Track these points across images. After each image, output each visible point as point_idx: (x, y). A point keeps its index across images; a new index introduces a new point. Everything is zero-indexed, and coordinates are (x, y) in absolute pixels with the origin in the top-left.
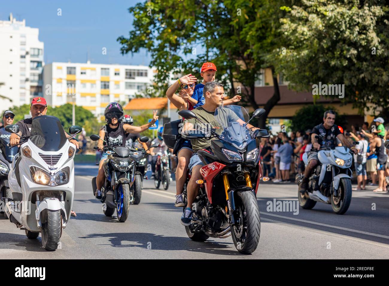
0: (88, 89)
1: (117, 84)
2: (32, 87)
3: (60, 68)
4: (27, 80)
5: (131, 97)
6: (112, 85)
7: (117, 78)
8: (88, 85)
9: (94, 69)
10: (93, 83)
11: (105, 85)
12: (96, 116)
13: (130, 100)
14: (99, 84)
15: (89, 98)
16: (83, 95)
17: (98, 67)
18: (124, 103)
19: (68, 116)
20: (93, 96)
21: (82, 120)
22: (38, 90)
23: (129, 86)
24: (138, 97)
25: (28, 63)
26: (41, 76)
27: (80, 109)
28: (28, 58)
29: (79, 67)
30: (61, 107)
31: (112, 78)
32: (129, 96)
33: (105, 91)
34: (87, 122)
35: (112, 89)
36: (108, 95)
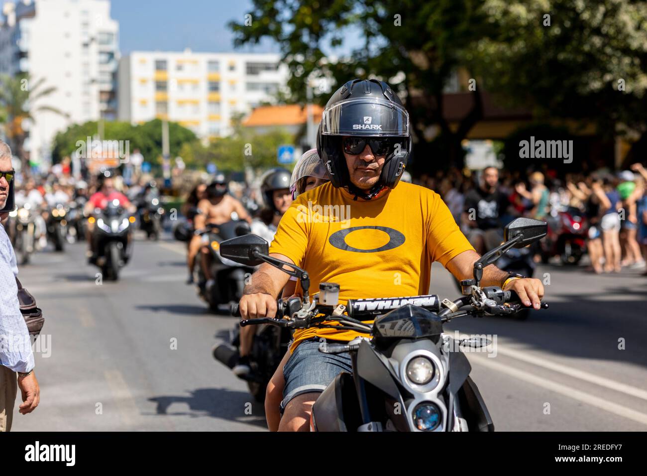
0: (188, 93)
1: (233, 85)
2: (102, 92)
3: (143, 62)
4: (93, 81)
5: (255, 106)
6: (224, 87)
7: (232, 75)
8: (188, 87)
9: (195, 63)
10: (195, 84)
11: (214, 87)
12: (198, 136)
13: (254, 109)
14: (204, 86)
15: (189, 108)
16: (181, 103)
17: (203, 58)
18: (243, 115)
19: (157, 138)
20: (195, 103)
21: (179, 144)
22: (112, 97)
23: (251, 87)
24: (267, 105)
25: (94, 55)
26: (115, 75)
27: (174, 127)
28: (94, 48)
29: (172, 58)
30: (147, 124)
31: (225, 76)
32: (250, 103)
33: (214, 96)
34: (186, 147)
35: (225, 92)
36: (217, 103)
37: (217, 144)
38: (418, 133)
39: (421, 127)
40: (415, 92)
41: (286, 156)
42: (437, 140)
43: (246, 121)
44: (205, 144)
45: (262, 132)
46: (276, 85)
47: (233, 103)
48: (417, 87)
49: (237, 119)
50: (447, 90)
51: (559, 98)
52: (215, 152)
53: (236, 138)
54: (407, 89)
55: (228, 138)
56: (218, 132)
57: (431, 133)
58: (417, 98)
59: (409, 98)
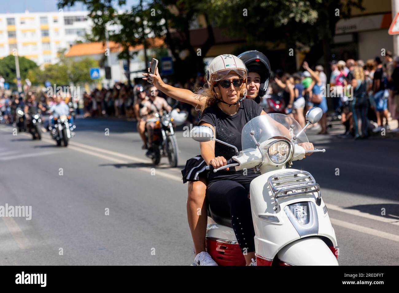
0: (29, 38)
1: (57, 31)
5: (72, 44)
6: (51, 33)
7: (56, 25)
8: (29, 34)
9: (32, 19)
10: (33, 32)
11: (45, 33)
12: (38, 64)
13: (71, 46)
14: (39, 33)
15: (30, 47)
16: (25, 45)
17: (37, 16)
18: (65, 50)
20: (34, 44)
21: (26, 70)
23: (69, 32)
24: (79, 43)
27: (22, 60)
29: (18, 17)
30: (5, 59)
31: (51, 26)
32: (68, 42)
33: (46, 39)
34: (30, 72)
35: (52, 36)
36: (49, 43)
37: (50, 69)
38: (176, 55)
39: (177, 51)
40: (171, 30)
41: (95, 74)
42: (187, 58)
43: (66, 53)
44: (42, 69)
45: (77, 60)
46: (84, 30)
47: (58, 42)
48: (173, 27)
49: (61, 53)
50: (192, 28)
51: (262, 29)
52: (49, 74)
53: (61, 64)
54: (167, 29)
55: (57, 64)
56: (50, 61)
57: (183, 55)
58: (173, 33)
59: (168, 34)
